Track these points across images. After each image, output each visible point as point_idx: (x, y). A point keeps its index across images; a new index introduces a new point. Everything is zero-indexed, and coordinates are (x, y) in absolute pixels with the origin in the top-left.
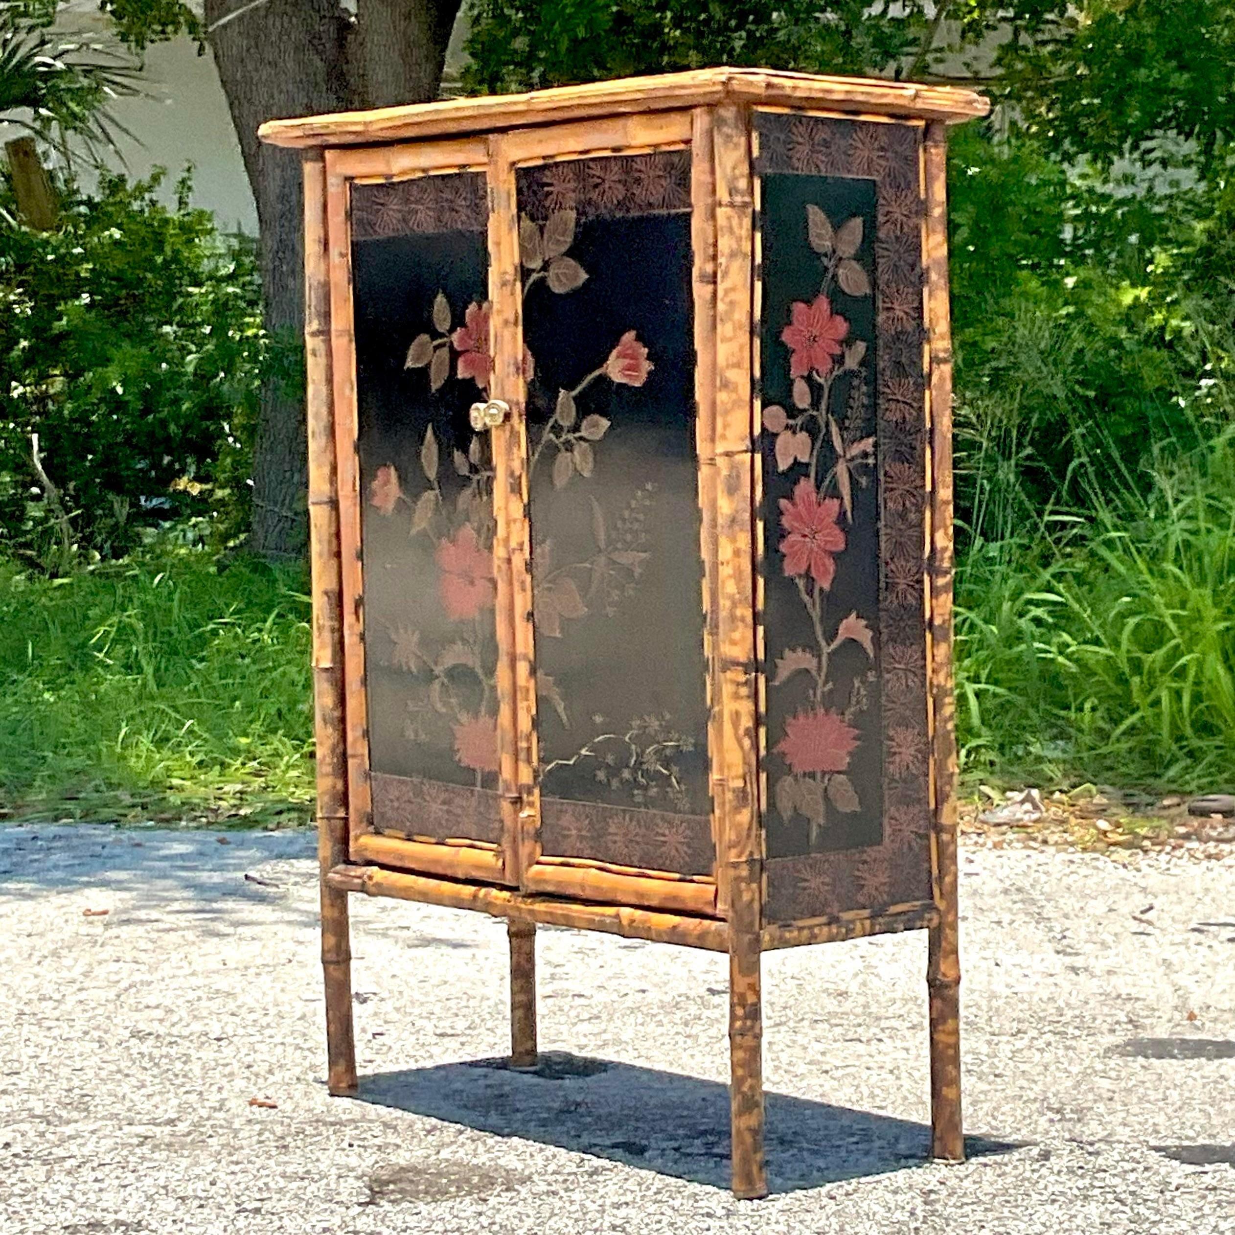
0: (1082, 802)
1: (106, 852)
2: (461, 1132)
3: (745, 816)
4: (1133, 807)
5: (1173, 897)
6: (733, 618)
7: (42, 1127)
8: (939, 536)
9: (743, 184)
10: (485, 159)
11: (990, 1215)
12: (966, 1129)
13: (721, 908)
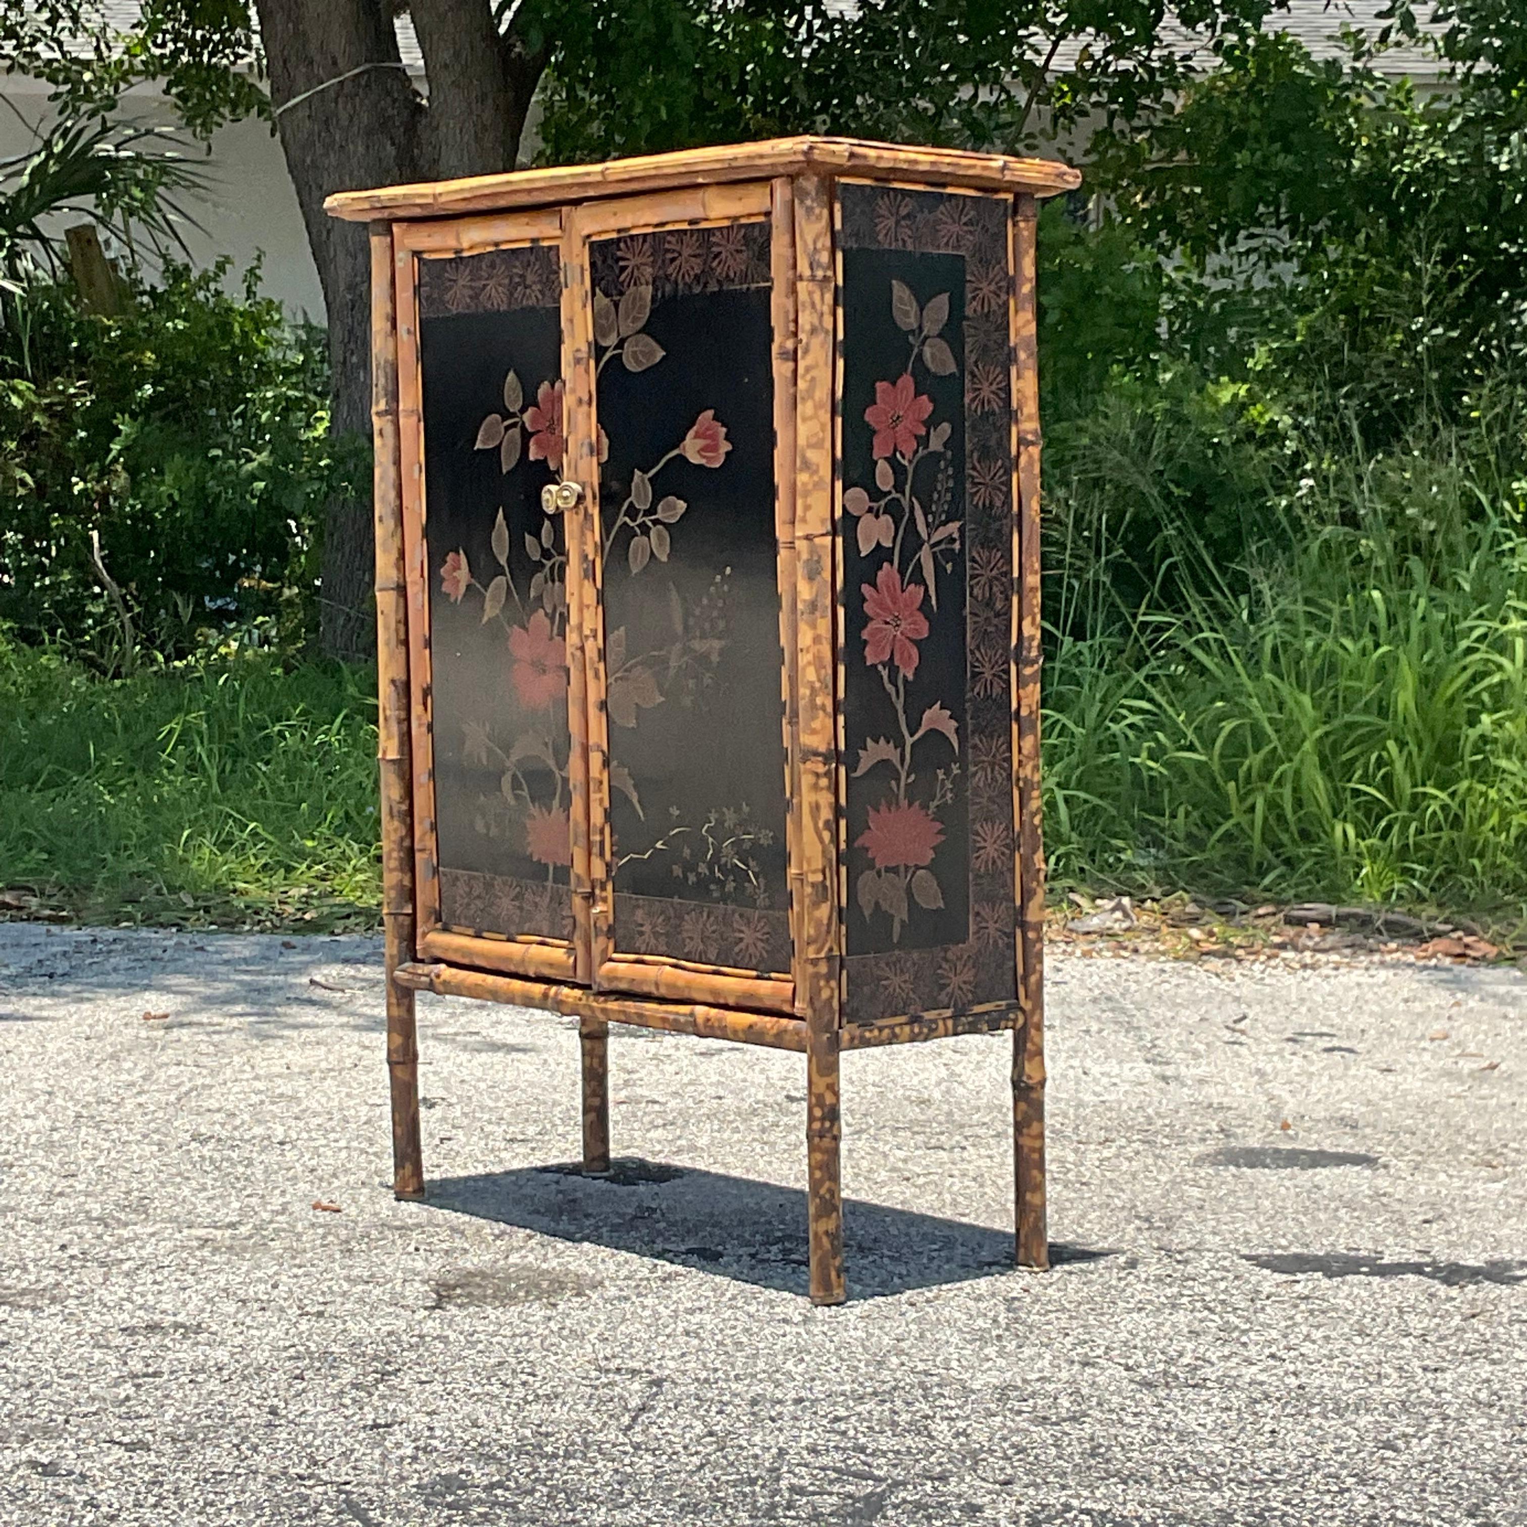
0: (1174, 910)
1: (166, 956)
2: (530, 1237)
3: (824, 911)
4: (1228, 915)
5: (1268, 1008)
6: (813, 706)
7: (100, 1229)
8: (1026, 623)
9: (824, 257)
10: (558, 233)
11: (1075, 1323)
12: (1051, 1236)
13: (800, 1006)
